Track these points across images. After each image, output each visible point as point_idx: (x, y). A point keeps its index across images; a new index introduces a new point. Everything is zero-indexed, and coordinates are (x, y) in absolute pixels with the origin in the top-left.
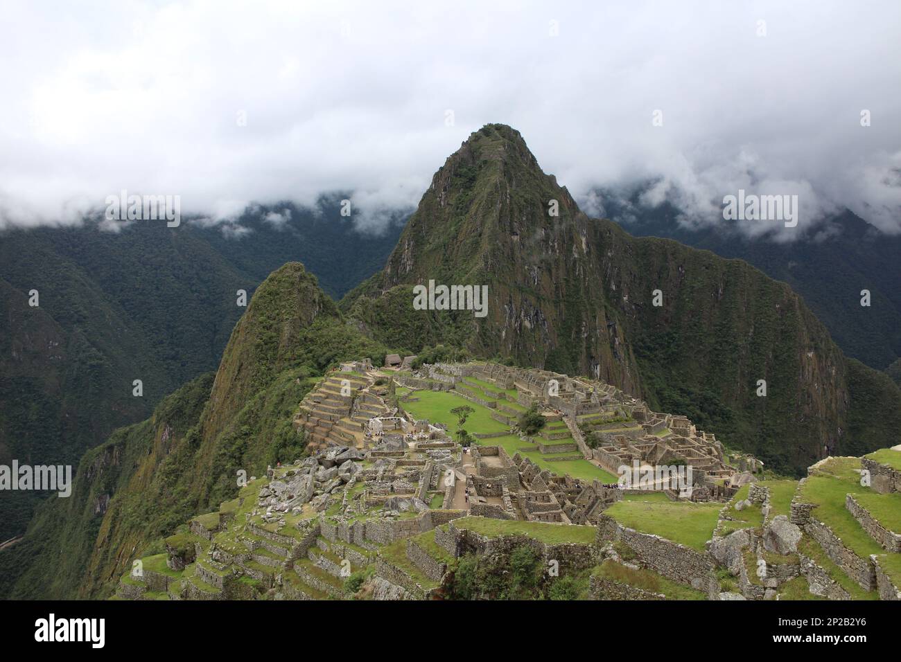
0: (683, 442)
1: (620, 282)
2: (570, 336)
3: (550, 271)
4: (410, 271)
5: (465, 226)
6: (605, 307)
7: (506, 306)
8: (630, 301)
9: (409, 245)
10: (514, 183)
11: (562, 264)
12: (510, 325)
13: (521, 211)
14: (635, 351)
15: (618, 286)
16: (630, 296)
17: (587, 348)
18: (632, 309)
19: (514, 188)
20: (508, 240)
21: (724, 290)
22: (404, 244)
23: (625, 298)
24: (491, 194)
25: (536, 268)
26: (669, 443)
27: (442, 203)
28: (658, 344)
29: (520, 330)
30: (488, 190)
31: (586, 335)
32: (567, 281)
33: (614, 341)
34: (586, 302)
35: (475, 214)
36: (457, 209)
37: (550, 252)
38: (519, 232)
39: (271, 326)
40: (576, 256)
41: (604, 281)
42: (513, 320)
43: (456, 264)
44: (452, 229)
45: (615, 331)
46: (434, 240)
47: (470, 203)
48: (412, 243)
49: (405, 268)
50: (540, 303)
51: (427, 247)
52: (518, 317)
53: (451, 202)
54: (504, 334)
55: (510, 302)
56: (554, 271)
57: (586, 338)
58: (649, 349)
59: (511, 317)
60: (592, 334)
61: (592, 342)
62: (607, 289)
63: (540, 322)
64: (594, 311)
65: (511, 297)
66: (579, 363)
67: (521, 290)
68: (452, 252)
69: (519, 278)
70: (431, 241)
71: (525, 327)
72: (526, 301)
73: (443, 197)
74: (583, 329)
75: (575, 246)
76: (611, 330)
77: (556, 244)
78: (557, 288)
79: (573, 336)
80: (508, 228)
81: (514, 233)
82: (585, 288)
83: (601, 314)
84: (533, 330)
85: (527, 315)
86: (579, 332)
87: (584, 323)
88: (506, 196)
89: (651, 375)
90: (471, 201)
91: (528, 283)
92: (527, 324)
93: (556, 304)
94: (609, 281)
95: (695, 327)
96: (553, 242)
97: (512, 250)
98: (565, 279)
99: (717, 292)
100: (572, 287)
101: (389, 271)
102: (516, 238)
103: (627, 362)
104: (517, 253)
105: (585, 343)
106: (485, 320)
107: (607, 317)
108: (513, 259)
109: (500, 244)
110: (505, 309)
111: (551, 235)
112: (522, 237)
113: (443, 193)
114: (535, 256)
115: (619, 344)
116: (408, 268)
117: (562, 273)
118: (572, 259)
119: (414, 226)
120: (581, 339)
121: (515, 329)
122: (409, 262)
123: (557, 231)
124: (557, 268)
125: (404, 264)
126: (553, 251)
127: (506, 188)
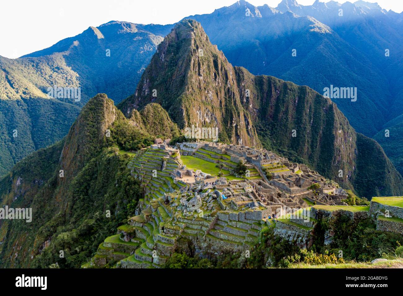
1: (248, 98)
2: (227, 126)
3: (217, 94)
4: (148, 94)
5: (176, 72)
7: (198, 112)
8: (254, 107)
9: (146, 81)
11: (222, 90)
12: (200, 120)
14: (257, 132)
15: (247, 101)
16: (253, 105)
17: (235, 131)
18: (254, 111)
20: (198, 79)
21: (298, 101)
22: (144, 81)
23: (251, 106)
24: (188, 55)
25: (211, 92)
27: (163, 60)
28: (267, 128)
29: (205, 123)
33: (248, 128)
34: (235, 109)
35: (181, 66)
36: (171, 63)
38: (202, 75)
40: (229, 86)
41: (240, 97)
43: (172, 91)
44: (169, 74)
45: (248, 122)
46: (159, 79)
47: (178, 61)
48: (148, 81)
49: (145, 93)
50: (213, 110)
51: (156, 83)
52: (203, 117)
53: (167, 60)
54: (197, 125)
55: (200, 110)
56: (219, 94)
57: (235, 126)
58: (262, 130)
59: (200, 117)
60: (238, 124)
61: (238, 128)
62: (242, 102)
63: (213, 119)
64: (239, 113)
65: (200, 107)
66: (232, 138)
67: (204, 104)
68: (169, 85)
69: (204, 98)
70: (158, 79)
71: (207, 122)
72: (207, 109)
73: (163, 57)
74: (234, 122)
75: (229, 81)
76: (246, 122)
78: (221, 102)
79: (229, 125)
80: (197, 73)
82: (234, 101)
83: (242, 115)
84: (210, 123)
85: (207, 116)
86: (231, 123)
87: (234, 119)
88: (196, 57)
89: (264, 143)
90: (178, 59)
91: (207, 100)
92: (207, 120)
93: (221, 110)
94: (243, 98)
95: (285, 120)
96: (219, 79)
97: (200, 84)
98: (224, 98)
99: (295, 102)
100: (228, 101)
101: (136, 95)
102: (201, 78)
103: (254, 137)
104: (202, 85)
105: (234, 128)
106: (189, 119)
107: (244, 115)
108: (200, 88)
109: (194, 81)
110: (198, 113)
111: (218, 76)
112: (204, 78)
113: (163, 55)
114: (210, 86)
115: (250, 129)
116: (146, 93)
117: (223, 95)
118: (227, 87)
119: (148, 72)
120: (233, 127)
121: (202, 123)
122: (147, 90)
123: (220, 74)
124: (220, 92)
125: (144, 91)
126: (218, 84)
127: (196, 53)
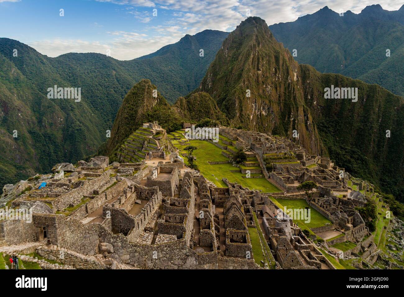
0: (323, 172)
1: (313, 95)
2: (285, 120)
3: (276, 88)
4: (211, 87)
5: (236, 66)
6: (303, 106)
7: (253, 104)
8: (317, 104)
9: (210, 75)
10: (260, 45)
11: (282, 85)
12: (255, 112)
13: (263, 59)
14: (318, 128)
15: (311, 97)
16: (317, 102)
17: (293, 125)
18: (318, 108)
19: (260, 48)
20: (256, 73)
21: (366, 100)
22: (208, 75)
24: (248, 50)
25: (269, 87)
26: (314, 172)
27: (226, 56)
28: (330, 125)
29: (260, 116)
31: (293, 119)
33: (307, 123)
34: (294, 104)
35: (241, 60)
36: (233, 58)
37: (277, 79)
38: (261, 69)
39: (133, 109)
40: (290, 81)
41: (305, 94)
42: (257, 111)
43: (231, 84)
44: (230, 68)
45: (307, 118)
46: (221, 73)
47: (239, 55)
48: (212, 75)
49: (208, 86)
50: (271, 104)
51: (219, 77)
52: (259, 109)
53: (230, 55)
54: (251, 117)
55: (255, 102)
56: (278, 88)
57: (293, 120)
58: (325, 127)
59: (255, 109)
60: (296, 119)
61: (296, 123)
62: (306, 99)
63: (270, 112)
64: (297, 108)
65: (256, 100)
66: (289, 132)
67: (261, 97)
68: (229, 79)
69: (261, 91)
70: (220, 74)
71: (263, 115)
72: (264, 102)
73: (227, 53)
74: (291, 116)
75: (289, 76)
76: (306, 117)
78: (279, 97)
79: (286, 119)
80: (256, 67)
81: (259, 70)
82: (294, 97)
83: (301, 110)
84: (266, 116)
85: (264, 109)
86: (289, 117)
87: (292, 113)
88: (256, 52)
89: (326, 139)
90: (239, 54)
91: (265, 94)
92: (264, 113)
93: (279, 104)
94: (307, 94)
95: (350, 118)
96: (279, 74)
97: (258, 77)
98: (284, 92)
99: (363, 100)
100: (287, 96)
101: (201, 88)
102: (260, 72)
103: (313, 133)
104: (260, 79)
105: (292, 123)
106: (242, 110)
107: (304, 111)
108: (258, 82)
109: (252, 75)
110: (253, 106)
111: (278, 71)
112: (263, 72)
113: (227, 51)
114: (269, 81)
115: (310, 124)
116: (210, 86)
117: (282, 89)
118: (287, 83)
119: (213, 67)
120: (290, 121)
121: (258, 115)
122: (210, 84)
123: (281, 69)
124: (280, 87)
125: (208, 84)
126: (278, 79)
127: (256, 48)
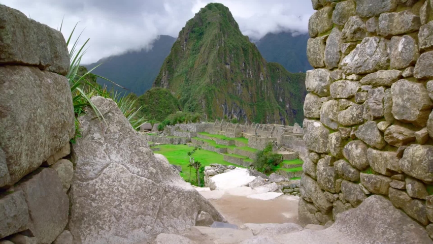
1: (284, 97)
3: (247, 87)
5: (198, 60)
6: (279, 108)
8: (290, 108)
9: (165, 73)
10: (226, 35)
11: (254, 84)
13: (230, 51)
15: (283, 100)
16: (290, 105)
18: (291, 112)
19: (226, 38)
20: (223, 68)
22: (162, 73)
23: (287, 106)
24: (213, 40)
25: (240, 85)
27: (184, 49)
30: (210, 38)
32: (257, 93)
34: (269, 105)
35: (204, 52)
36: (193, 51)
37: (247, 77)
38: (229, 63)
40: (262, 79)
41: (276, 97)
42: (227, 114)
43: (193, 82)
44: (190, 62)
45: (284, 122)
46: (180, 70)
48: (167, 72)
50: (242, 105)
51: (176, 74)
52: (230, 113)
53: (189, 48)
55: (226, 104)
56: (250, 87)
59: (226, 113)
62: (277, 102)
63: (242, 116)
64: (273, 110)
65: (226, 101)
67: (231, 97)
68: (190, 76)
69: (230, 90)
70: (178, 70)
72: (234, 104)
73: (185, 45)
75: (261, 73)
77: (251, 72)
78: (252, 97)
80: (223, 61)
81: (227, 64)
82: (268, 97)
83: (277, 112)
85: (235, 112)
88: (222, 42)
90: (201, 46)
91: (235, 93)
92: (236, 117)
93: (251, 106)
94: (279, 97)
96: (249, 70)
97: (226, 73)
100: (260, 96)
102: (228, 67)
104: (229, 75)
107: (280, 114)
108: (227, 79)
109: (219, 70)
110: (223, 107)
111: (248, 67)
112: (231, 67)
113: (185, 42)
114: (239, 78)
117: (254, 89)
118: (259, 81)
119: (168, 63)
123: (251, 64)
124: (252, 86)
126: (249, 76)
127: (222, 37)
